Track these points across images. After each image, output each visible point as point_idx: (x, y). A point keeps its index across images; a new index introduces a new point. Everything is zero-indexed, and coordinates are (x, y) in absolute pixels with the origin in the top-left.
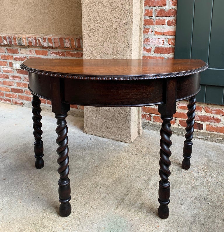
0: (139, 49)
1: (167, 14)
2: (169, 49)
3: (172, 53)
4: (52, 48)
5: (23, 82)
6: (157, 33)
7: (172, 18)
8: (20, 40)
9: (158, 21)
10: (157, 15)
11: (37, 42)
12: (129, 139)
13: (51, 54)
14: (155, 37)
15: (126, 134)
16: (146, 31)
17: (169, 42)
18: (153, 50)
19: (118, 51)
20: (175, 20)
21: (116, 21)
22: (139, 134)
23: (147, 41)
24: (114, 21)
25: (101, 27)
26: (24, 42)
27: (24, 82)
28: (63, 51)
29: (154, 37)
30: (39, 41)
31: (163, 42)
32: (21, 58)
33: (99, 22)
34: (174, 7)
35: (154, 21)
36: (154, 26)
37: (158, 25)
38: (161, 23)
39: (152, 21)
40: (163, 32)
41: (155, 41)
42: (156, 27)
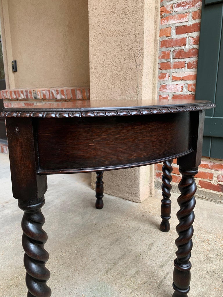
0: (153, 96)
1: (187, 55)
2: (189, 96)
4: (65, 100)
6: (175, 79)
7: (193, 60)
8: (35, 93)
9: (176, 63)
10: (175, 57)
11: (51, 95)
12: (138, 199)
14: (173, 83)
15: (134, 193)
16: (162, 76)
17: (188, 89)
18: (170, 98)
19: (126, 98)
20: (196, 61)
21: (125, 62)
22: (151, 193)
23: (163, 88)
24: (123, 63)
25: (109, 70)
26: (39, 96)
29: (171, 83)
30: (52, 93)
31: (182, 89)
33: (107, 65)
34: (195, 46)
35: (171, 64)
36: (172, 71)
37: (176, 69)
38: (180, 66)
39: (169, 65)
40: (182, 77)
41: (173, 88)
42: (173, 72)
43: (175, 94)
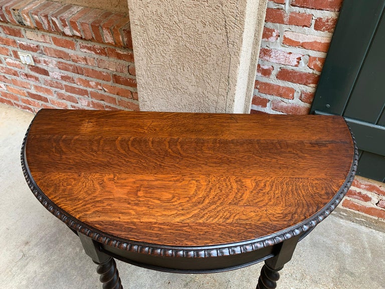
1: (319, 4)
2: (308, 76)
3: (312, 85)
4: (81, 38)
5: (43, 86)
6: (288, 42)
7: (327, 15)
8: (19, 16)
9: (294, 15)
10: (294, 3)
11: (51, 24)
13: (81, 48)
14: (283, 49)
16: (267, 34)
17: (309, 64)
18: (274, 73)
19: (206, 93)
20: (333, 20)
21: (205, 30)
23: (265, 54)
24: (200, 31)
25: (171, 37)
26: (27, 21)
27: (46, 87)
28: (102, 46)
29: (280, 48)
30: (54, 23)
31: (298, 62)
32: (30, 47)
33: (166, 26)
35: (286, 15)
36: (285, 27)
37: (294, 26)
38: (302, 22)
39: (281, 14)
40: (301, 42)
41: (282, 57)
42: (287, 30)
43: (285, 68)
